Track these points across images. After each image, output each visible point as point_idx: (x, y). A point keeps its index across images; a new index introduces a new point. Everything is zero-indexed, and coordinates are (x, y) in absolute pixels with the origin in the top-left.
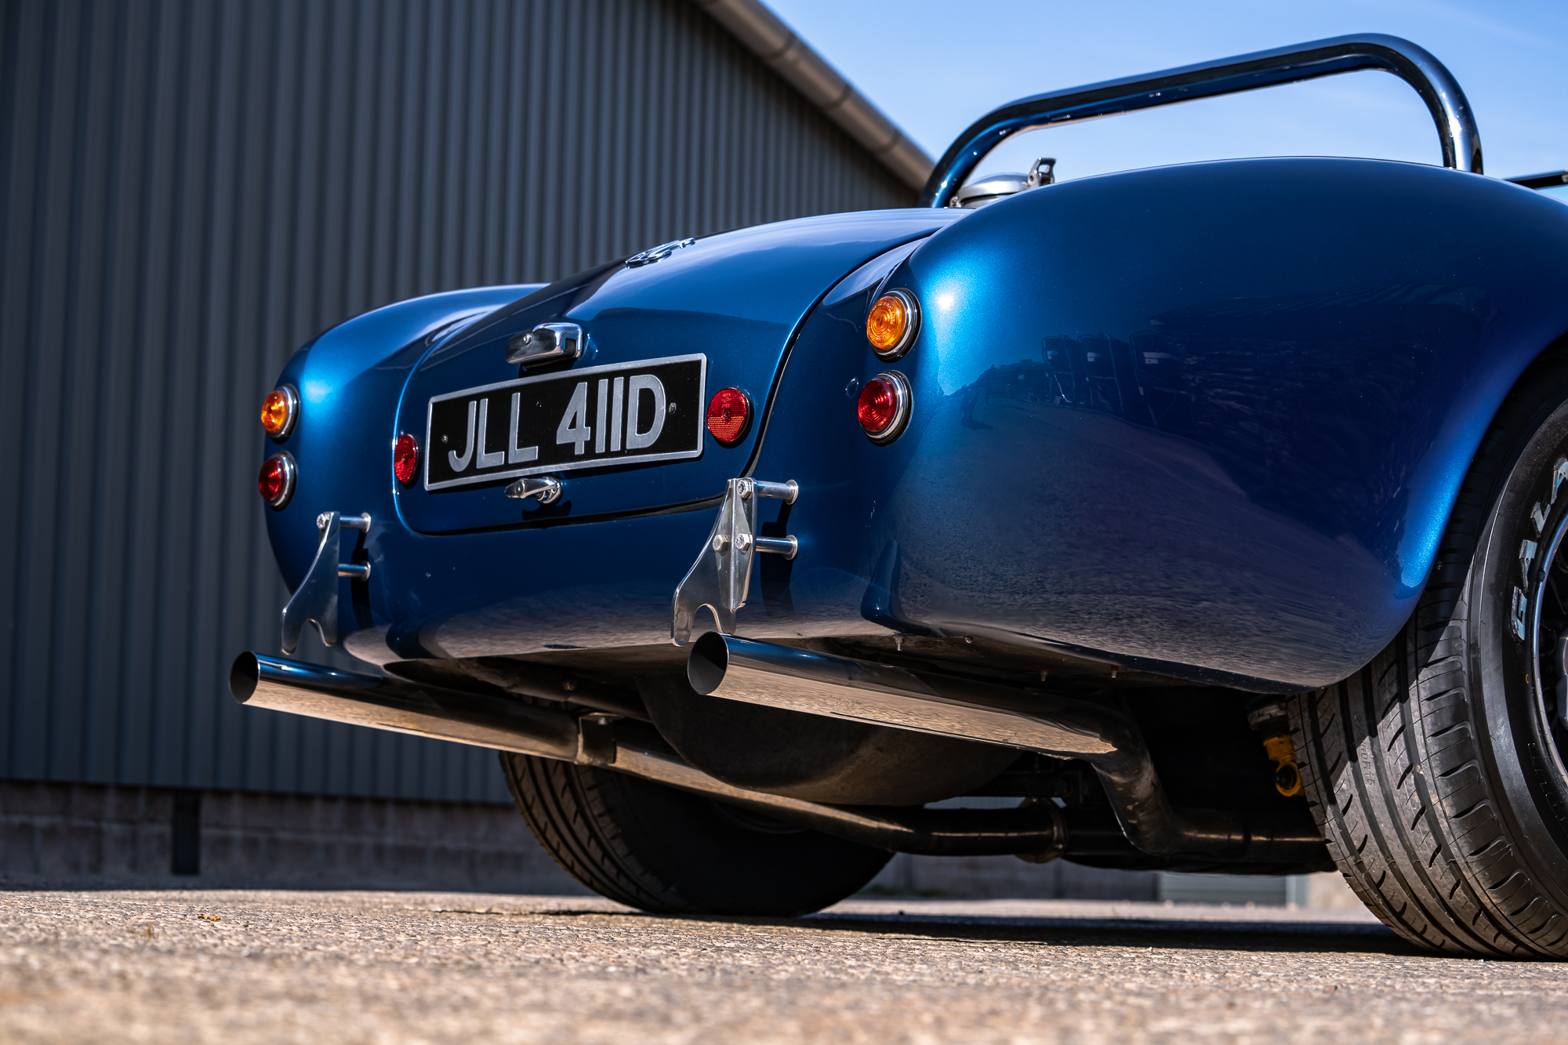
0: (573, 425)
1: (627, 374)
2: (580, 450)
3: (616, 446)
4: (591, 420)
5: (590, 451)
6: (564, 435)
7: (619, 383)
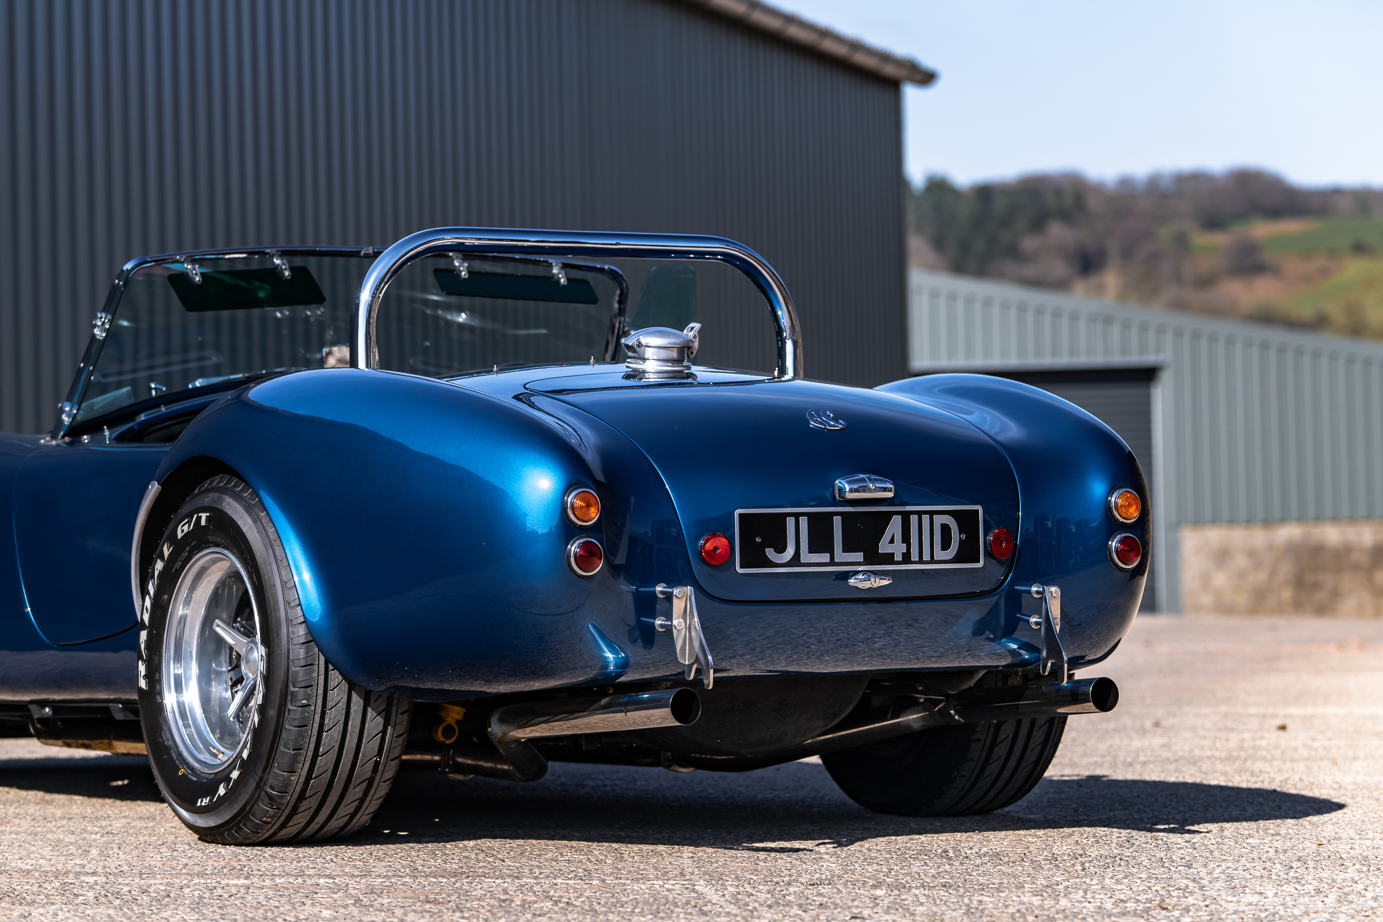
0: (892, 541)
1: (931, 513)
2: (898, 558)
3: (926, 557)
4: (906, 538)
5: (907, 558)
6: (884, 547)
7: (926, 518)
